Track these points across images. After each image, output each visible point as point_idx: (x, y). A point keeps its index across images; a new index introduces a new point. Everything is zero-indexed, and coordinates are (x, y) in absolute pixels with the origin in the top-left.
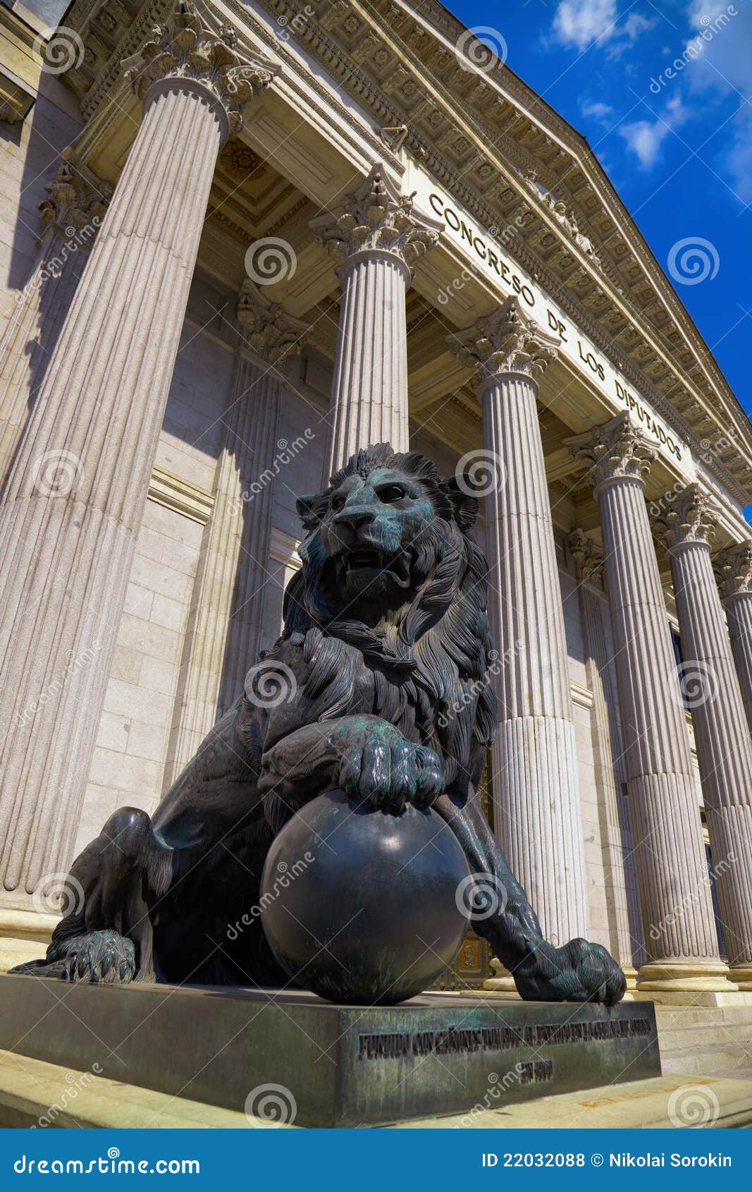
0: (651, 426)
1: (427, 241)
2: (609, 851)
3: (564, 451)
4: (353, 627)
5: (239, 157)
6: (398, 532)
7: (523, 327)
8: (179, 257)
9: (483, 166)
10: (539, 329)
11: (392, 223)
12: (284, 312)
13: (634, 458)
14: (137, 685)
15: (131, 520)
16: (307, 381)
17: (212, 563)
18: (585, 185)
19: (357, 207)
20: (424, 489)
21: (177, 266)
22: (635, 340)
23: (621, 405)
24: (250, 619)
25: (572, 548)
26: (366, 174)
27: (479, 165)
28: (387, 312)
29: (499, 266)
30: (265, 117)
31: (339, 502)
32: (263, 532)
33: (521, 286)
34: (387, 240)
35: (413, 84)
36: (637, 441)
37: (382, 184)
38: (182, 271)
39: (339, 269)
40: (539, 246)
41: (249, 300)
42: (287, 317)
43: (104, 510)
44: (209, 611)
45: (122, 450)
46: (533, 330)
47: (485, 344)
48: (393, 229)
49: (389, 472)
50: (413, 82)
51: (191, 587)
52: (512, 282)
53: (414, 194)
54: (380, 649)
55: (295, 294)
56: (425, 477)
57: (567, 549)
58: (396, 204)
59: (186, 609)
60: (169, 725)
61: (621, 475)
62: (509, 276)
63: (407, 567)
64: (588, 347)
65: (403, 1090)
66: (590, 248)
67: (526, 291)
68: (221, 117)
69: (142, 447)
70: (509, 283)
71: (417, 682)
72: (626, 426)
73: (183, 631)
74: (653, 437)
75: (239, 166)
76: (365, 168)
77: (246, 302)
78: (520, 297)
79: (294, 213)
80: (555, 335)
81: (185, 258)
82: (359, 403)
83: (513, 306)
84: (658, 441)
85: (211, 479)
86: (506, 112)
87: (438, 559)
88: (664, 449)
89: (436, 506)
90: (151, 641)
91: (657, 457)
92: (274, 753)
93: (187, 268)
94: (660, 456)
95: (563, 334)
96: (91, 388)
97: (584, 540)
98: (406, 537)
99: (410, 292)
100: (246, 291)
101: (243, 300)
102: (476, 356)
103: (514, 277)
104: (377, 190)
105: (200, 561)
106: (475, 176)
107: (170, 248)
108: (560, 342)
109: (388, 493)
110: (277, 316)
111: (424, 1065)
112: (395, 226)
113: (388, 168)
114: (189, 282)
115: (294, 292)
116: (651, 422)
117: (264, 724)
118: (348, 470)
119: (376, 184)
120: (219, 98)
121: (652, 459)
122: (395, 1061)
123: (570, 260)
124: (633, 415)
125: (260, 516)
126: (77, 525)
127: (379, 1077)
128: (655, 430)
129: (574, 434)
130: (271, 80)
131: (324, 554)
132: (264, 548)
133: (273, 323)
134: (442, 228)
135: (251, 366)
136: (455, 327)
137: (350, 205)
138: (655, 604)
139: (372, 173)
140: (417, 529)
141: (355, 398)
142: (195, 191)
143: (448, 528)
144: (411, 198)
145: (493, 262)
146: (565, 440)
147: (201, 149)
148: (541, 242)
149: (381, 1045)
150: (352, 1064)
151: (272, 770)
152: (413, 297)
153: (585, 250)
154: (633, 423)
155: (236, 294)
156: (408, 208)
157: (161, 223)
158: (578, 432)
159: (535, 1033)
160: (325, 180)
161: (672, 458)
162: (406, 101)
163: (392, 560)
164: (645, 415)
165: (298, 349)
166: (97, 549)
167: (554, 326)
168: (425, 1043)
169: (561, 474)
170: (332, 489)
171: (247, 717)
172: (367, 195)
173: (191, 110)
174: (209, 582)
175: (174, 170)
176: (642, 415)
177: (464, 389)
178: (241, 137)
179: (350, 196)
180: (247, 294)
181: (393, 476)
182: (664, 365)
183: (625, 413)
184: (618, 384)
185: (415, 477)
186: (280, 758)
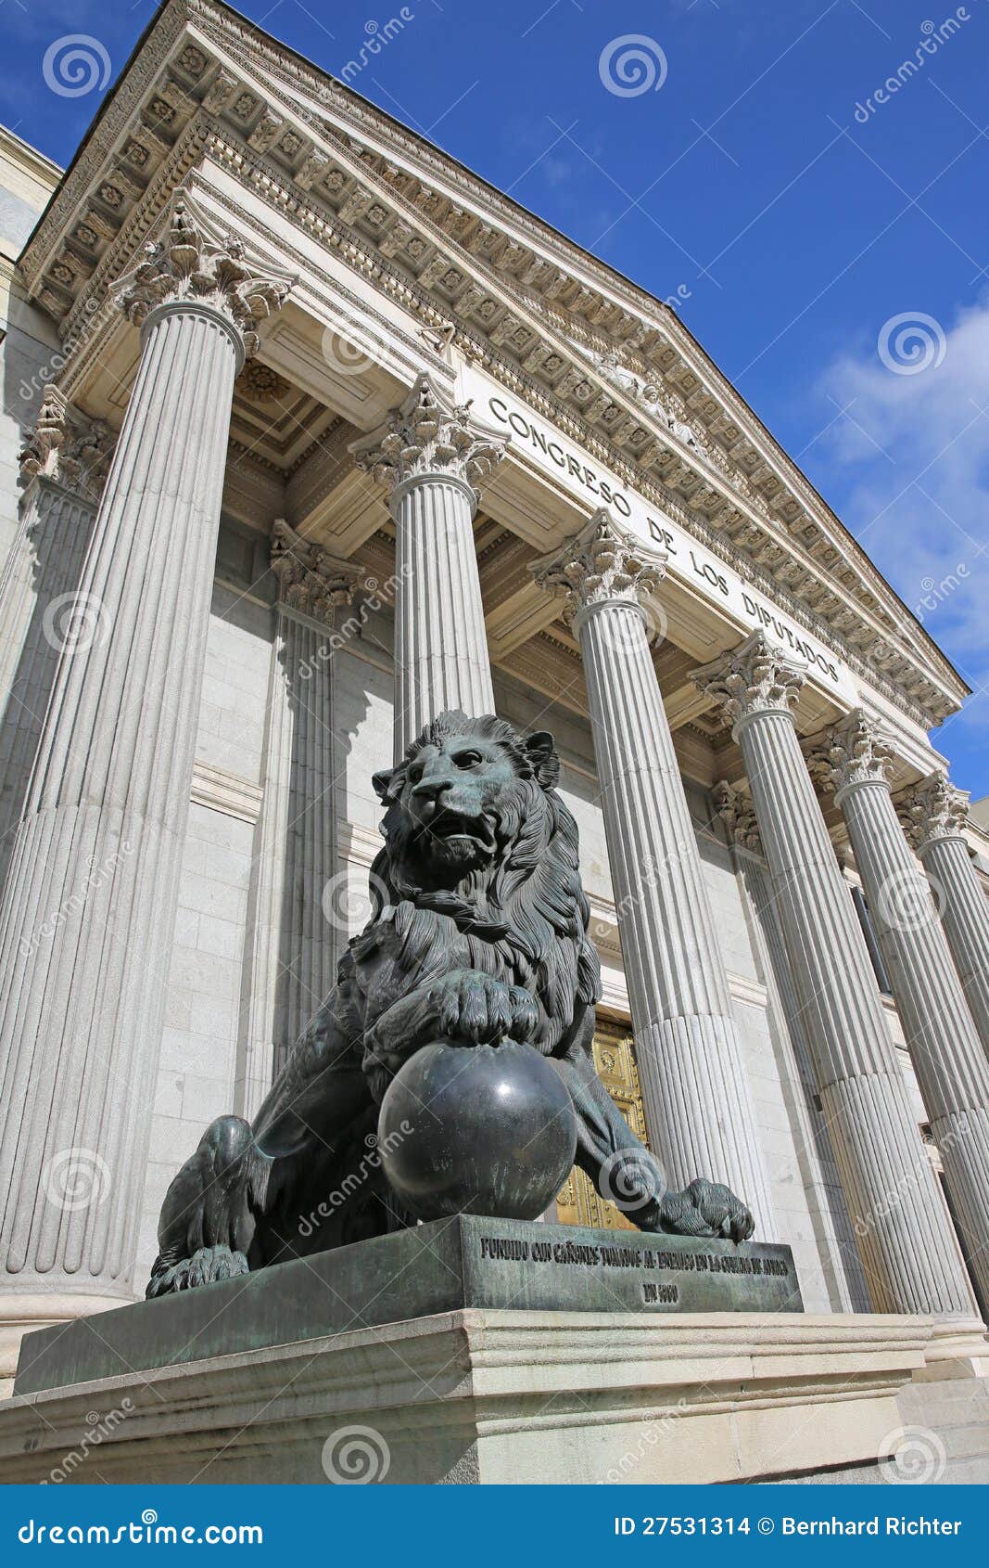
0: (794, 643)
1: (491, 454)
2: (814, 1192)
3: (691, 686)
4: (442, 896)
5: (256, 376)
6: (479, 798)
7: (620, 543)
8: (202, 511)
9: (550, 358)
10: (639, 543)
11: (447, 439)
12: (327, 554)
13: (777, 686)
14: (189, 1031)
15: (176, 823)
16: (363, 635)
17: (268, 872)
18: (677, 362)
19: (403, 424)
20: (502, 752)
21: (201, 522)
22: (760, 541)
23: (753, 622)
24: (321, 934)
25: (718, 806)
26: (411, 385)
27: (545, 357)
28: (452, 546)
29: (582, 473)
30: (285, 333)
31: (416, 774)
32: (327, 826)
33: (611, 493)
34: (443, 458)
35: (456, 275)
36: (778, 665)
37: (431, 395)
38: (207, 526)
39: (390, 498)
40: (629, 444)
41: (283, 545)
42: (331, 559)
43: (144, 813)
44: (269, 930)
45: (159, 742)
46: (632, 546)
47: (576, 568)
48: (449, 447)
49: (465, 738)
50: (455, 271)
51: (244, 902)
52: (601, 490)
53: (470, 402)
54: (471, 915)
55: (338, 532)
56: (501, 740)
57: (711, 808)
58: (450, 416)
59: (241, 931)
60: (232, 1076)
61: (763, 708)
62: (596, 484)
63: (492, 832)
64: (705, 557)
65: (526, 1293)
66: (692, 437)
67: (618, 499)
68: (234, 338)
69: (181, 737)
70: (597, 493)
71: (511, 944)
72: (761, 647)
73: (240, 957)
74: (798, 657)
75: (258, 386)
76: (409, 379)
77: (280, 547)
78: (612, 508)
79: (328, 436)
80: (660, 547)
81: (208, 511)
82: (429, 658)
83: (604, 520)
84: (805, 661)
85: (257, 768)
86: (571, 290)
87: (523, 820)
88: (815, 670)
89: (516, 767)
90: (201, 974)
91: (805, 681)
92: (376, 1030)
93: (212, 522)
94: (810, 678)
95: (670, 545)
96: (115, 673)
97: (732, 796)
98: (488, 801)
99: (477, 515)
100: (279, 534)
101: (276, 545)
102: (567, 584)
103: (603, 485)
104: (426, 403)
105: (252, 868)
106: (543, 371)
107: (191, 502)
108: (667, 557)
109: (464, 760)
110: (319, 560)
111: (545, 1273)
112: (452, 443)
113: (436, 375)
114: (215, 538)
115: (336, 529)
116: (793, 639)
117: (362, 1008)
118: (422, 741)
119: (423, 396)
120: (231, 319)
121: (799, 684)
122: (515, 1264)
123: (668, 456)
124: (770, 634)
125: (322, 807)
126: (115, 833)
127: (502, 1278)
128: (800, 648)
129: (700, 665)
130: (289, 291)
131: (405, 828)
132: (331, 846)
133: (315, 569)
134: (509, 438)
135: (293, 622)
136: (537, 551)
137: (395, 422)
138: (824, 863)
139: (419, 382)
140: (497, 792)
141: (423, 653)
142: (213, 431)
143: (529, 790)
144: (467, 407)
145: (574, 470)
146: (689, 673)
147: (214, 382)
148: (631, 439)
149: (499, 1248)
150: (476, 1262)
151: (376, 1048)
152: (481, 521)
153: (685, 441)
154: (770, 643)
155: (267, 538)
156: (464, 420)
157: (177, 472)
158: (704, 662)
159: (656, 1257)
160: (362, 397)
161: (826, 680)
162: (449, 293)
163: (475, 826)
164: (784, 631)
165: (349, 597)
166: (141, 860)
167: (658, 537)
168: (542, 1252)
169: (690, 715)
170: (407, 762)
171: (344, 1004)
172: (414, 410)
173: (198, 339)
174: (267, 895)
175: (186, 410)
176: (783, 632)
177: (557, 623)
178: (258, 357)
179: (395, 411)
180: (280, 537)
181: (468, 742)
182: (800, 567)
183: (758, 631)
184: (746, 598)
185: (492, 741)
186: (383, 1033)
